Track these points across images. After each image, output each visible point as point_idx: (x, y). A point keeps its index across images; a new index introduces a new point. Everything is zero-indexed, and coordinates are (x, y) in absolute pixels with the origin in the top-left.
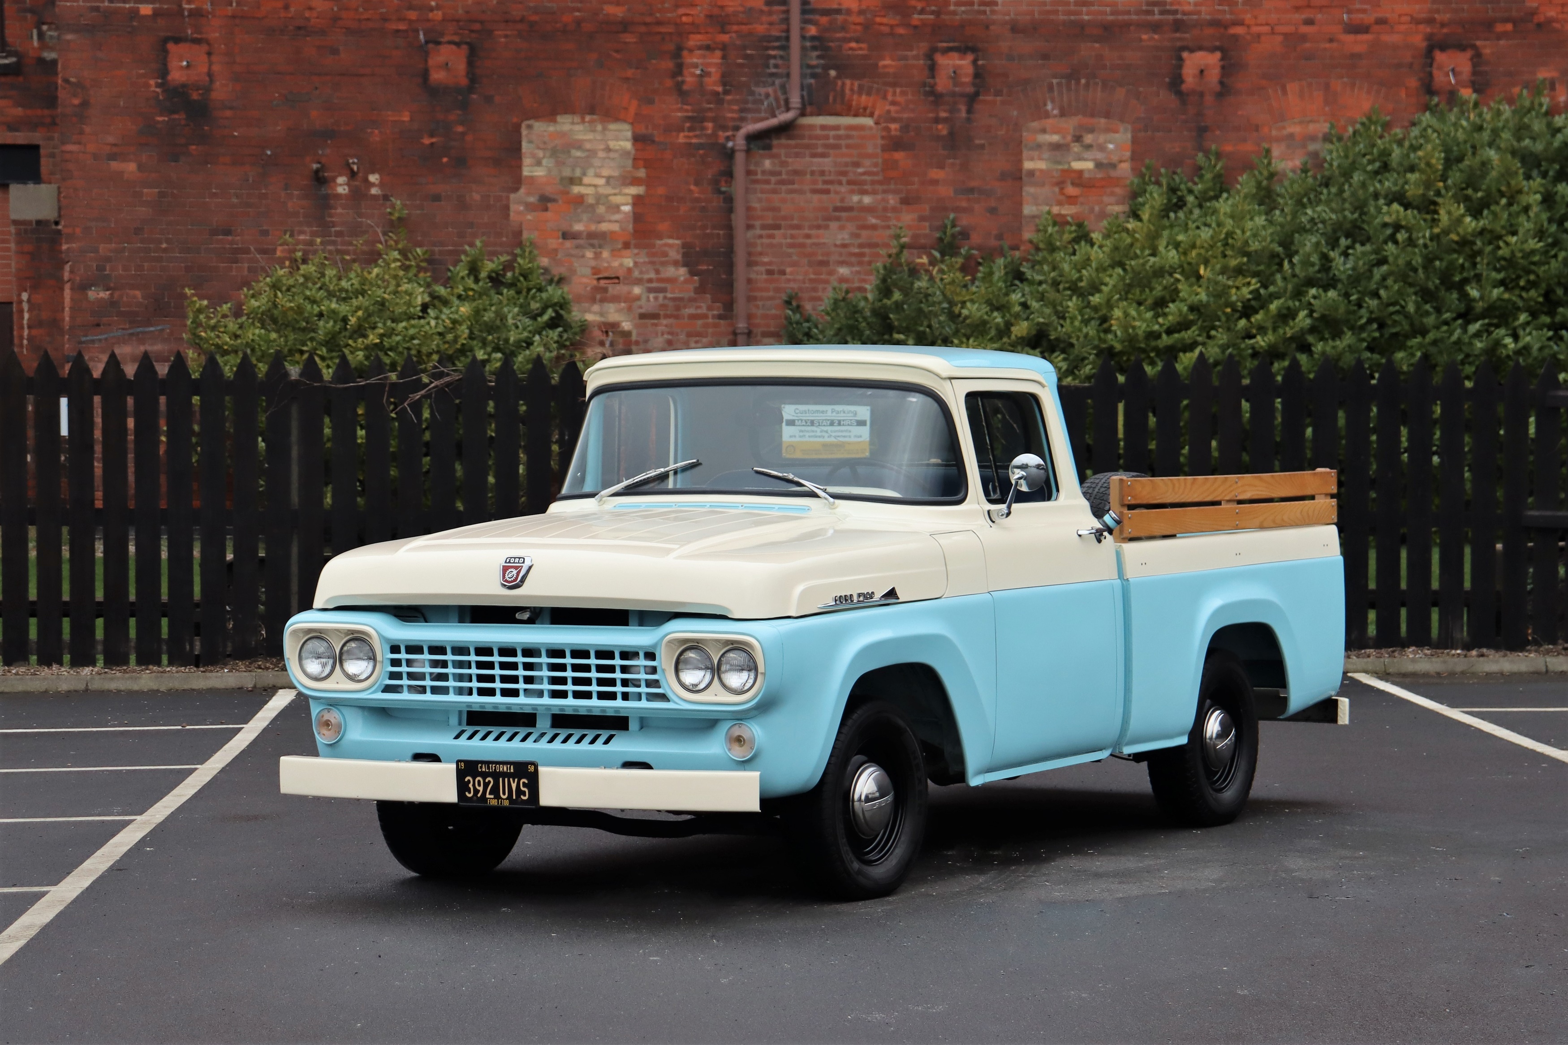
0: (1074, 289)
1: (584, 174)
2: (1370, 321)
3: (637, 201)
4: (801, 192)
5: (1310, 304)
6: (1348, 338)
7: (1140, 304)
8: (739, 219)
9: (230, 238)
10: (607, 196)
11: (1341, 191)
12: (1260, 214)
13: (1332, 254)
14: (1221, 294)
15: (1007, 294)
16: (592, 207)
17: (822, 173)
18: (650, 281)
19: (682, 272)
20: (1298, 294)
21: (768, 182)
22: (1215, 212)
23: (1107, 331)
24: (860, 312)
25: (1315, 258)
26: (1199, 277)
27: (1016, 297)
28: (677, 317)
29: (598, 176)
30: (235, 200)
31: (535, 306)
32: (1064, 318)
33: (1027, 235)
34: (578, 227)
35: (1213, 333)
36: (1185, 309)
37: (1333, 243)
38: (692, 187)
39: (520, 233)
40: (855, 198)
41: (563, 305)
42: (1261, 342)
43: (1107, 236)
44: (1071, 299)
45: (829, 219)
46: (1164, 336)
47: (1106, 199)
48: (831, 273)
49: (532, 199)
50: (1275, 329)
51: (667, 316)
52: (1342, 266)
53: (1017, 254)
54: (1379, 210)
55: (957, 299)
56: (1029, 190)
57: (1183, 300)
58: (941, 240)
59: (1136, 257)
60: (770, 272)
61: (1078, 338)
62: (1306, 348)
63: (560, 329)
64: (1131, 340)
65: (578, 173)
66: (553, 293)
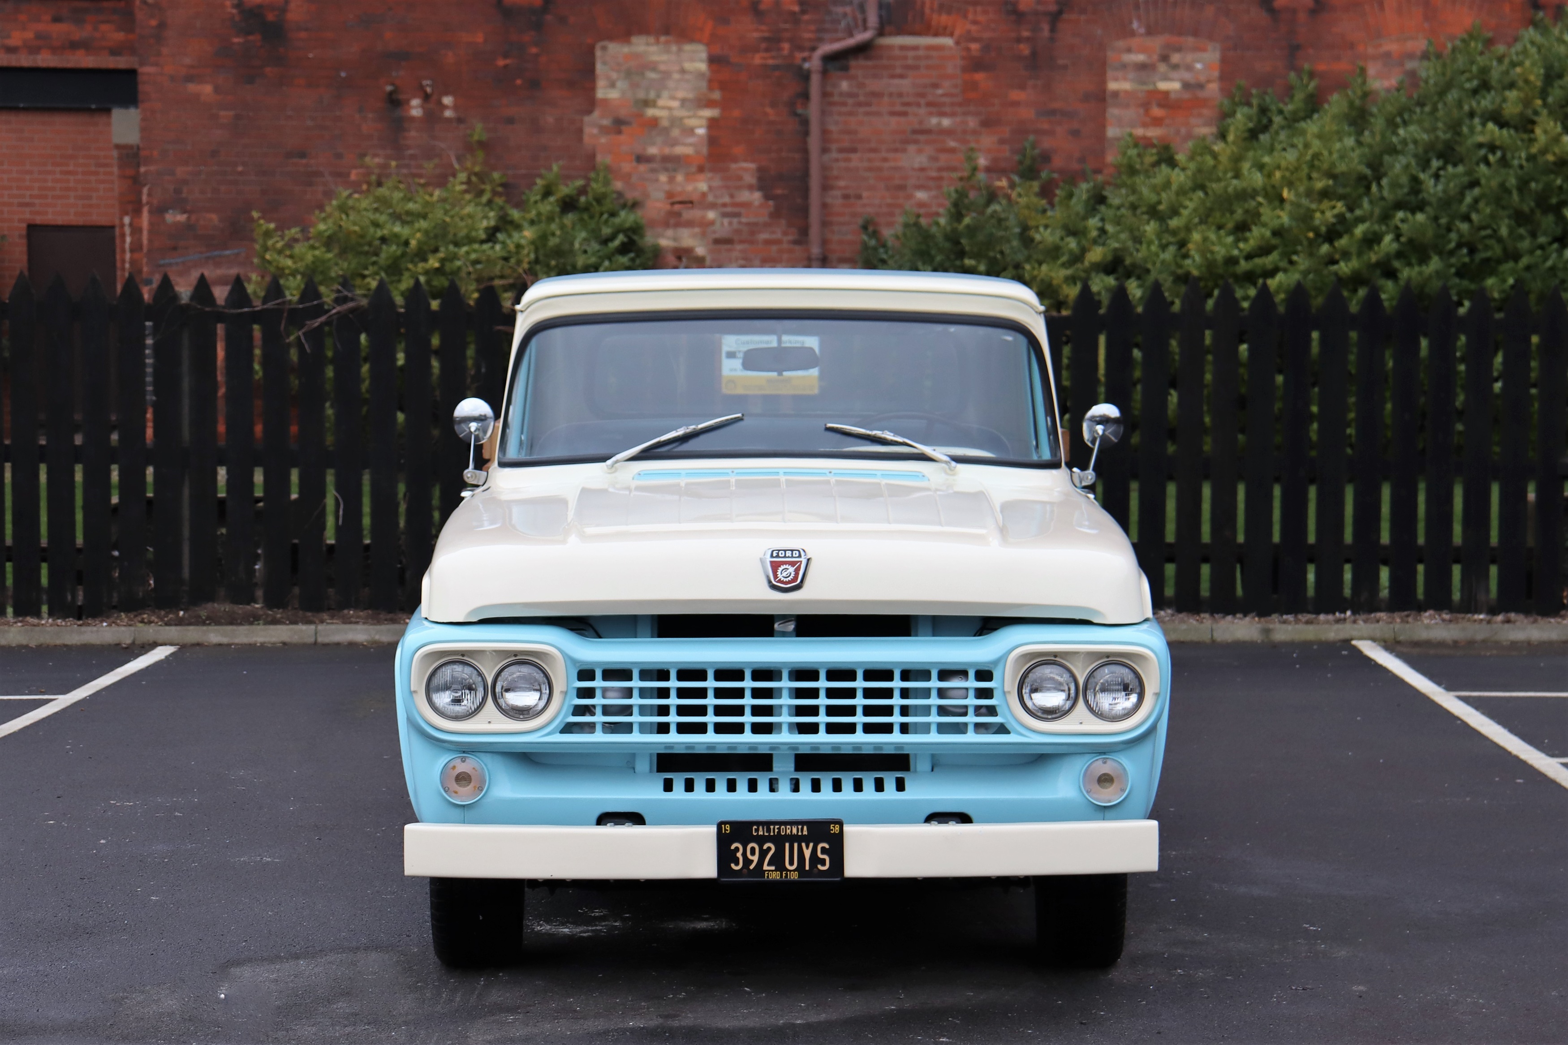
0: (1153, 212)
1: (659, 96)
2: (1459, 246)
3: (712, 124)
4: (878, 114)
5: (1397, 228)
6: (1435, 264)
7: (1220, 227)
8: (814, 142)
9: (304, 161)
10: (681, 119)
11: (1435, 109)
12: (1350, 135)
13: (1422, 176)
14: (1305, 218)
15: (1085, 218)
16: (666, 131)
17: (900, 95)
18: (724, 205)
19: (756, 197)
20: (1385, 217)
21: (844, 104)
22: (1303, 133)
23: (1186, 256)
24: (933, 237)
25: (1404, 180)
26: (1282, 200)
27: (1093, 223)
28: (751, 242)
29: (673, 98)
30: (309, 123)
31: (606, 231)
32: (1141, 243)
33: (1111, 158)
34: (653, 150)
35: (1295, 258)
36: (1268, 233)
37: (1425, 164)
38: (769, 110)
39: (592, 157)
40: (934, 121)
41: (636, 230)
42: (1344, 268)
43: (1191, 158)
44: (1148, 223)
45: (906, 142)
46: (1242, 262)
47: (1193, 121)
48: (910, 197)
49: (606, 122)
50: (1360, 254)
51: (741, 242)
52: (1432, 188)
53: (1100, 178)
54: (1472, 129)
55: (1031, 223)
56: (1113, 112)
57: (1264, 225)
58: (1021, 163)
59: (1219, 180)
60: (846, 197)
61: (1154, 264)
62: (1391, 274)
63: (632, 255)
64: (1210, 265)
65: (652, 95)
66: (626, 218)
